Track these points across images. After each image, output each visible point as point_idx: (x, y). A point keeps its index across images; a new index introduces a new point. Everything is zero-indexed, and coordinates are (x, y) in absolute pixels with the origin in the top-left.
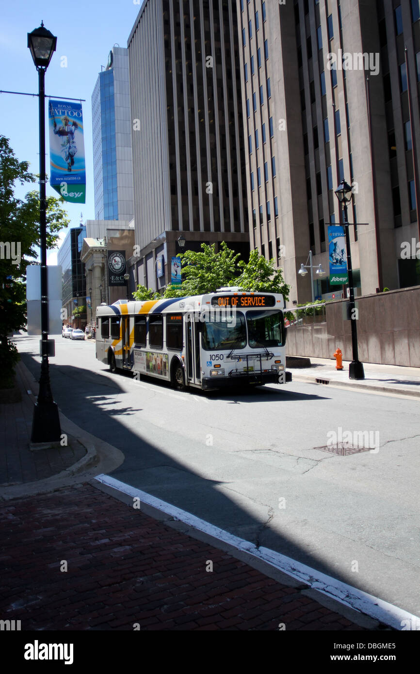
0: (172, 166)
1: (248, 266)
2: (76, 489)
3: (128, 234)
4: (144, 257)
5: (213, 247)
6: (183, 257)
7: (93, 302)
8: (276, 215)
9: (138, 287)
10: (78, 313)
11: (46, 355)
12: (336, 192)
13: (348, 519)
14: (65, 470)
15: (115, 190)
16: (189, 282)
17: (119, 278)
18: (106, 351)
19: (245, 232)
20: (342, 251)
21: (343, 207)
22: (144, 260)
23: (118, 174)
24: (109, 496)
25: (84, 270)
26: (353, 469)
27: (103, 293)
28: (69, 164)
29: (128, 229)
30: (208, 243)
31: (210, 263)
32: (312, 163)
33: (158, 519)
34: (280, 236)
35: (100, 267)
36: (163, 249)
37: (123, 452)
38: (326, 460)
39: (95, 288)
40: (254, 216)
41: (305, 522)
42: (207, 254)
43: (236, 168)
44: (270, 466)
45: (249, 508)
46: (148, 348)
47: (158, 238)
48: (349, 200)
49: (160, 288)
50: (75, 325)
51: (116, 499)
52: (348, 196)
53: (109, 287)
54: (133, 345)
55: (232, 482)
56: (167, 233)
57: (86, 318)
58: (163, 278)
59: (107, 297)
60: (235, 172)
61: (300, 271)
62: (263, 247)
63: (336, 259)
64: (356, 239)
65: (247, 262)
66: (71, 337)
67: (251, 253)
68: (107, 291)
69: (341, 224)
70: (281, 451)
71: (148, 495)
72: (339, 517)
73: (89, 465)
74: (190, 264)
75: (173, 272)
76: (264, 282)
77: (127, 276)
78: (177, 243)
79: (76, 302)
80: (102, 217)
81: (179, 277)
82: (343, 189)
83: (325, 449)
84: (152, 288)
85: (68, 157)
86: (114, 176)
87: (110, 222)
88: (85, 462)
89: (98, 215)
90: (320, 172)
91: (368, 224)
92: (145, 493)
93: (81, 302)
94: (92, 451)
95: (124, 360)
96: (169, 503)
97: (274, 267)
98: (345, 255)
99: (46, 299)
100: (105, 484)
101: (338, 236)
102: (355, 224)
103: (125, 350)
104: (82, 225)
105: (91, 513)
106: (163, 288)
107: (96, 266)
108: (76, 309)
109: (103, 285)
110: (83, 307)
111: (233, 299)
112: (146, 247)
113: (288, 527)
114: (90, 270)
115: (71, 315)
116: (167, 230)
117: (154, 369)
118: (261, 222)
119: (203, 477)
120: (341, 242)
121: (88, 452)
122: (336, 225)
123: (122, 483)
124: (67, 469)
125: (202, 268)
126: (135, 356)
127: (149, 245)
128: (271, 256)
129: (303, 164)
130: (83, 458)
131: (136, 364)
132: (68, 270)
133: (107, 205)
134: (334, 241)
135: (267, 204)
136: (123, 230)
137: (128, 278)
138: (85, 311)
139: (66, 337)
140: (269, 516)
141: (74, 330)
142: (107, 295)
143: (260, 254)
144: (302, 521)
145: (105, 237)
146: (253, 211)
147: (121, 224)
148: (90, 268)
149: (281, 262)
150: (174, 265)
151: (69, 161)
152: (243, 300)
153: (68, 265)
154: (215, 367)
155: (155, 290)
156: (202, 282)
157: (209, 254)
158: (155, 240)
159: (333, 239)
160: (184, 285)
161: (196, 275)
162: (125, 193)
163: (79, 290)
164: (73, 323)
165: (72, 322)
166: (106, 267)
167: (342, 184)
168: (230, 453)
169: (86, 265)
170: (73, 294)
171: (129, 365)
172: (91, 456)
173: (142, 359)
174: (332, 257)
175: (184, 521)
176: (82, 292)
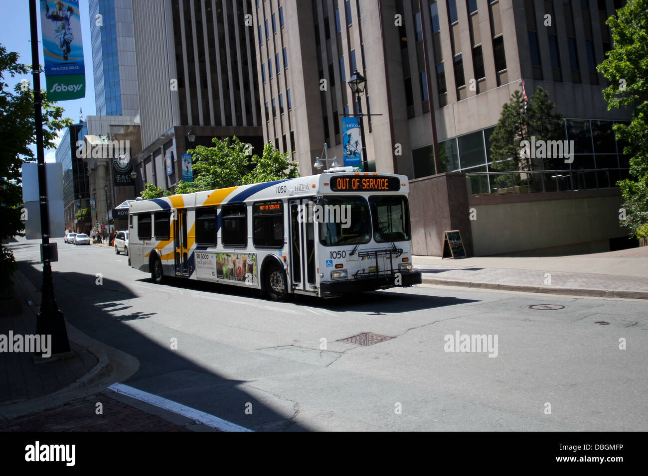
0: (179, 58)
1: (263, 160)
2: (88, 401)
3: (133, 130)
4: (152, 154)
5: (225, 141)
6: (194, 153)
7: (97, 204)
8: (289, 108)
9: (147, 186)
10: (82, 216)
11: (47, 260)
12: (349, 83)
13: (374, 407)
14: (75, 382)
15: (117, 84)
16: (201, 179)
17: (126, 178)
18: (146, 256)
19: (258, 125)
20: (357, 143)
21: (357, 98)
22: (152, 158)
23: (120, 67)
24: (125, 406)
25: (87, 170)
26: (376, 358)
27: (108, 194)
28: (64, 51)
29: (133, 124)
30: (219, 138)
31: (223, 158)
32: (324, 55)
33: (179, 424)
34: (294, 129)
35: (104, 166)
36: (172, 145)
37: (138, 359)
38: (349, 352)
39: (99, 189)
40: (266, 109)
41: (331, 414)
42: (219, 148)
43: (247, 60)
44: (294, 361)
45: (274, 405)
46: (220, 247)
47: (166, 134)
48: (362, 90)
49: (170, 186)
50: (78, 229)
51: (133, 408)
52: (361, 86)
53: (115, 187)
54: (193, 246)
55: (255, 381)
56: (176, 128)
57: (91, 221)
58: (172, 176)
59: (113, 198)
60: (245, 63)
61: (316, 165)
62: (277, 141)
63: (350, 151)
64: (370, 131)
65: (261, 156)
66: (74, 242)
67: (265, 147)
68: (112, 192)
69: (355, 114)
70: (304, 346)
71: (168, 400)
72: (364, 405)
73: (101, 375)
74: (202, 160)
75: (184, 168)
76: (279, 176)
77: (134, 174)
78: (186, 138)
79: (79, 204)
80: (104, 113)
81: (191, 174)
82: (356, 80)
83: (348, 341)
84: (161, 186)
85: (64, 44)
86: (116, 69)
87: (113, 117)
88: (97, 371)
89: (99, 110)
90: (333, 63)
91: (382, 115)
92: (164, 399)
93: (84, 204)
94: (104, 360)
95: (177, 265)
96: (190, 407)
97: (290, 161)
98: (360, 147)
99: (45, 200)
100: (120, 393)
101: (352, 128)
102: (369, 115)
103: (179, 253)
104: (81, 121)
105: (106, 425)
106: (173, 187)
107: (99, 166)
108: (79, 212)
109: (108, 185)
110: (87, 209)
111: (354, 181)
112: (154, 143)
113: (314, 420)
114: (93, 170)
115: (74, 219)
116: (175, 125)
117: (231, 274)
118: (274, 115)
119: (225, 377)
120: (355, 133)
121: (100, 361)
122: (350, 116)
123: (139, 390)
124: (77, 381)
125: (214, 163)
126: (197, 260)
127: (156, 141)
128: (285, 150)
129: (315, 55)
130: (94, 368)
131: (197, 269)
132: (68, 170)
133: (108, 100)
134: (348, 132)
135: (280, 96)
136: (128, 126)
137: (135, 177)
138: (89, 214)
139: (69, 243)
140: (294, 412)
141: (78, 235)
142: (113, 196)
143: (274, 148)
144: (328, 413)
145: (108, 134)
146: (265, 104)
147: (125, 120)
148: (93, 167)
149: (296, 155)
150: (185, 161)
151: (65, 48)
152: (365, 182)
153: (68, 165)
154: (336, 267)
155: (165, 189)
156: (215, 179)
157: (221, 149)
158: (163, 136)
159: (347, 130)
160: (196, 182)
161: (208, 171)
162: (128, 87)
163: (81, 192)
164: (77, 227)
165: (75, 226)
166: (110, 166)
167: (355, 74)
168: (252, 351)
169: (88, 164)
170: (75, 195)
171: (186, 272)
172: (104, 365)
173: (210, 263)
174: (346, 148)
175: (207, 424)
176: (84, 194)
